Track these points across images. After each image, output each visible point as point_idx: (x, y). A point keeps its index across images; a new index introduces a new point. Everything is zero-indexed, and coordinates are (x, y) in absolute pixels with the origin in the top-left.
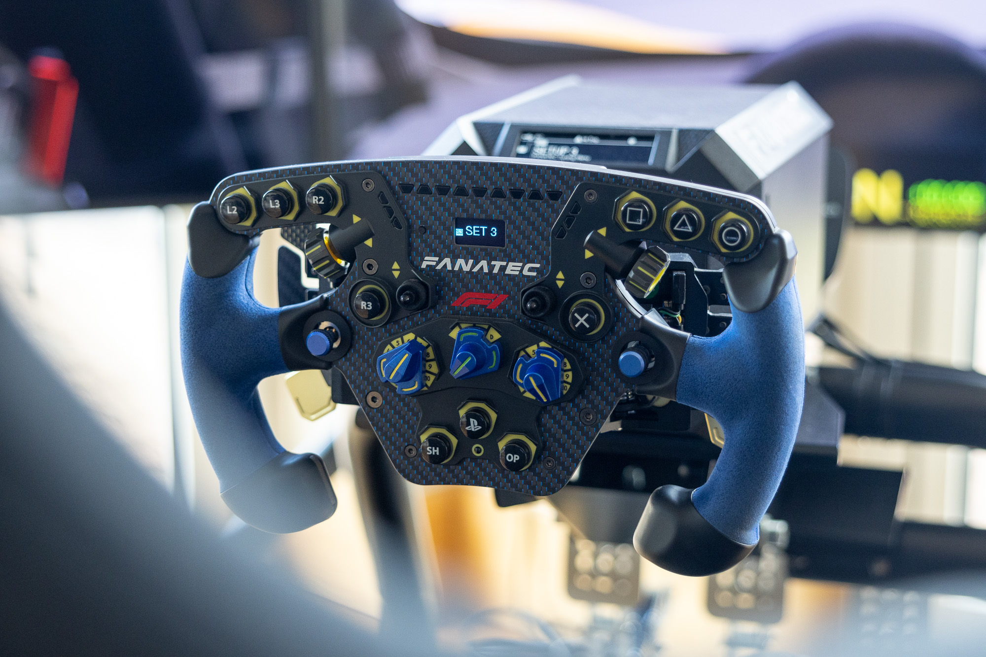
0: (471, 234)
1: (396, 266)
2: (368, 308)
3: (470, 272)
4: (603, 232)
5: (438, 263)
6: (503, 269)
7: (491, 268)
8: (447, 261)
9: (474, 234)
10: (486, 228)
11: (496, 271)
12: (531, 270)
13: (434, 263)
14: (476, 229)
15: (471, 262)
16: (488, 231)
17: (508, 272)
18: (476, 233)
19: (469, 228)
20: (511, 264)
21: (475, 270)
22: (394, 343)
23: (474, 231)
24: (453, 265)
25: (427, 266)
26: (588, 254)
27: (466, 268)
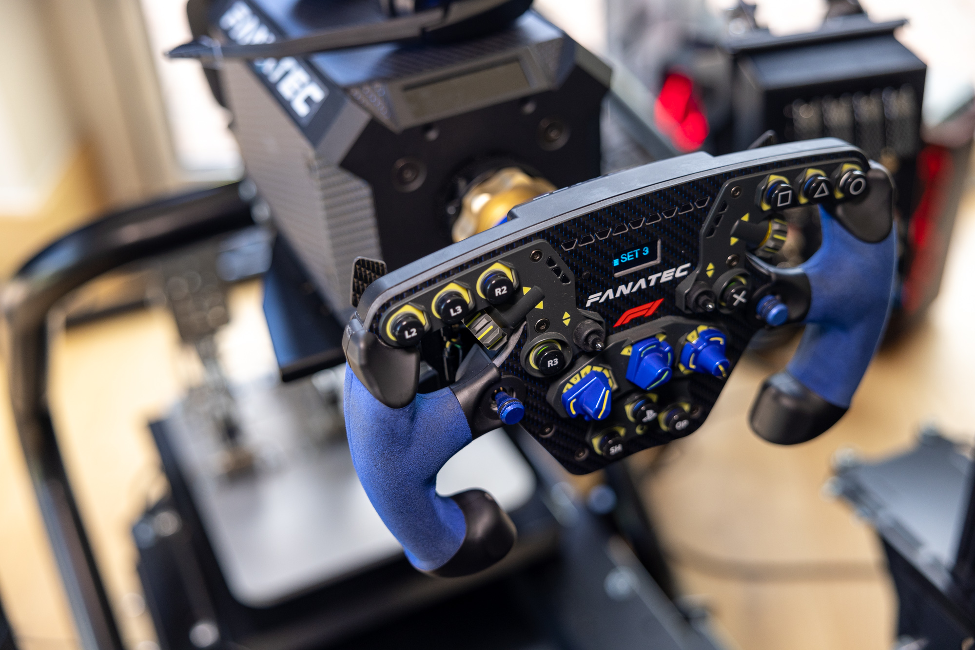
0: (626, 260)
1: (566, 315)
2: (554, 364)
3: (631, 293)
4: (746, 218)
5: (601, 297)
6: (659, 279)
7: (648, 282)
8: (610, 293)
9: (629, 259)
10: (639, 250)
11: (652, 284)
12: (683, 271)
13: (598, 299)
14: (630, 254)
15: (630, 284)
16: (640, 253)
17: (662, 280)
18: (630, 258)
19: (624, 256)
20: (665, 273)
21: (635, 290)
22: (573, 381)
23: (629, 256)
24: (615, 293)
25: (592, 303)
26: (734, 240)
27: (626, 291)
